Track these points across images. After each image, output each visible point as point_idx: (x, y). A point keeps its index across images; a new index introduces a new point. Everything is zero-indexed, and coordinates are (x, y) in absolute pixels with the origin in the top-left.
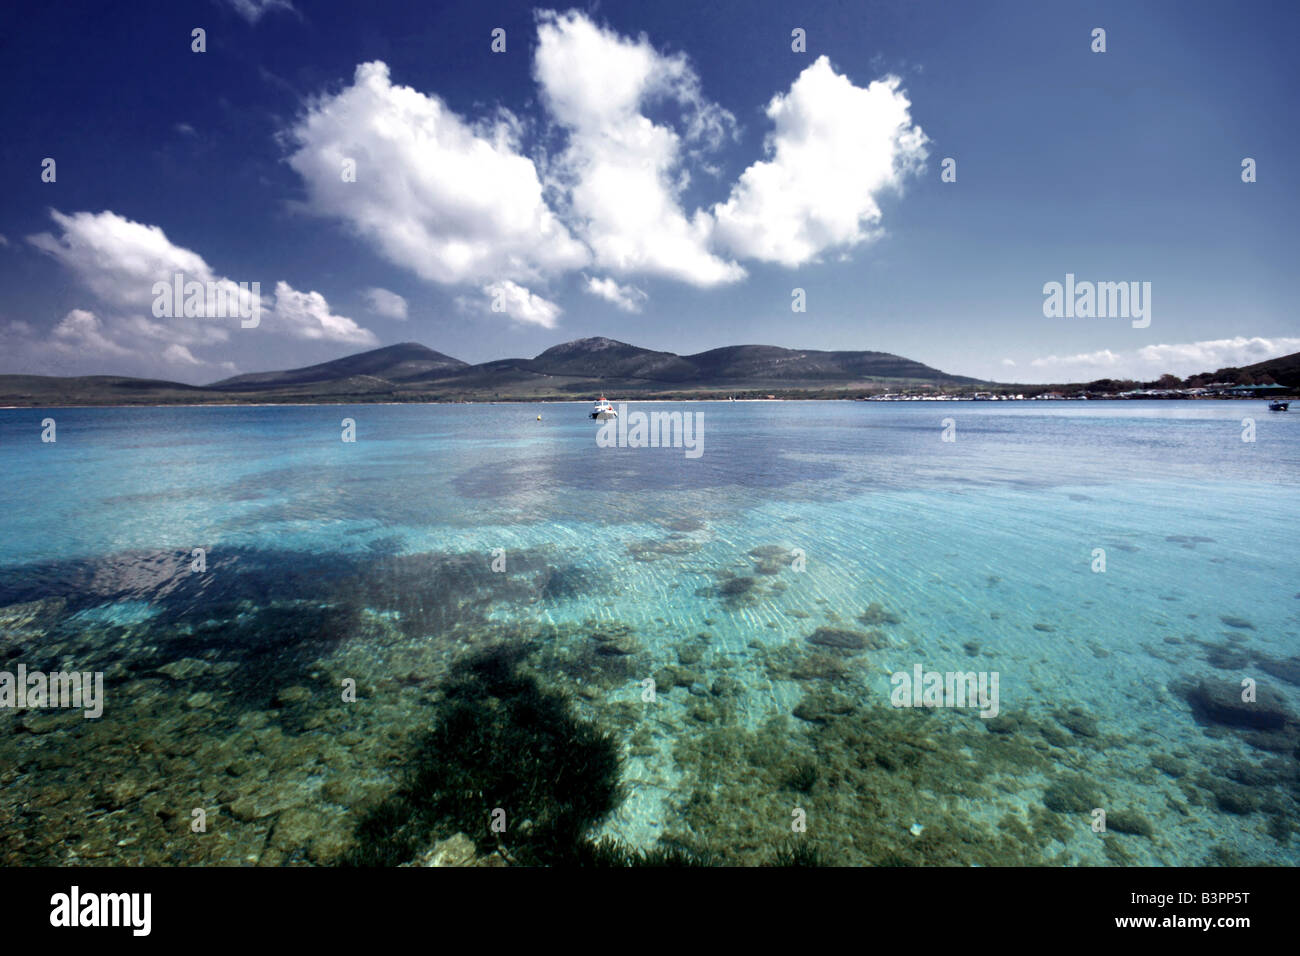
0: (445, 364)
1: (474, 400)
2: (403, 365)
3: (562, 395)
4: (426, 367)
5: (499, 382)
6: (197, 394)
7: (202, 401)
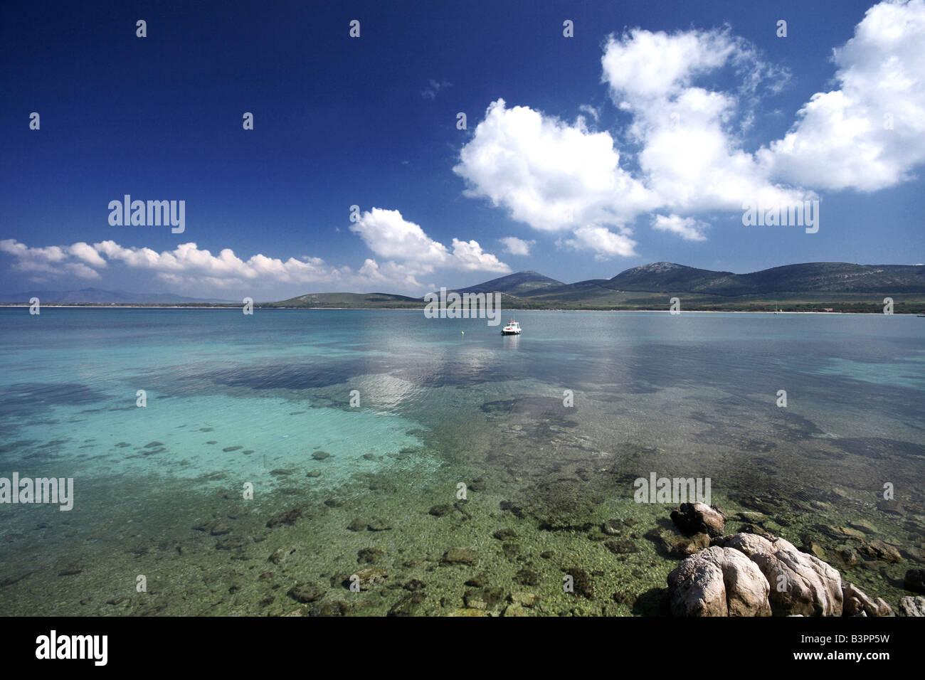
0: (549, 284)
1: (563, 309)
2: (523, 285)
3: (628, 306)
4: (537, 286)
5: (583, 297)
6: (414, 303)
7: (415, 307)
